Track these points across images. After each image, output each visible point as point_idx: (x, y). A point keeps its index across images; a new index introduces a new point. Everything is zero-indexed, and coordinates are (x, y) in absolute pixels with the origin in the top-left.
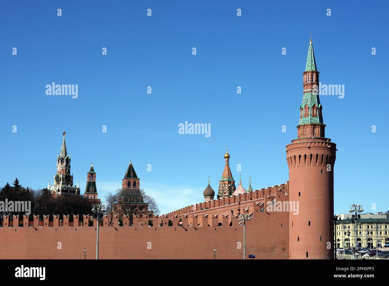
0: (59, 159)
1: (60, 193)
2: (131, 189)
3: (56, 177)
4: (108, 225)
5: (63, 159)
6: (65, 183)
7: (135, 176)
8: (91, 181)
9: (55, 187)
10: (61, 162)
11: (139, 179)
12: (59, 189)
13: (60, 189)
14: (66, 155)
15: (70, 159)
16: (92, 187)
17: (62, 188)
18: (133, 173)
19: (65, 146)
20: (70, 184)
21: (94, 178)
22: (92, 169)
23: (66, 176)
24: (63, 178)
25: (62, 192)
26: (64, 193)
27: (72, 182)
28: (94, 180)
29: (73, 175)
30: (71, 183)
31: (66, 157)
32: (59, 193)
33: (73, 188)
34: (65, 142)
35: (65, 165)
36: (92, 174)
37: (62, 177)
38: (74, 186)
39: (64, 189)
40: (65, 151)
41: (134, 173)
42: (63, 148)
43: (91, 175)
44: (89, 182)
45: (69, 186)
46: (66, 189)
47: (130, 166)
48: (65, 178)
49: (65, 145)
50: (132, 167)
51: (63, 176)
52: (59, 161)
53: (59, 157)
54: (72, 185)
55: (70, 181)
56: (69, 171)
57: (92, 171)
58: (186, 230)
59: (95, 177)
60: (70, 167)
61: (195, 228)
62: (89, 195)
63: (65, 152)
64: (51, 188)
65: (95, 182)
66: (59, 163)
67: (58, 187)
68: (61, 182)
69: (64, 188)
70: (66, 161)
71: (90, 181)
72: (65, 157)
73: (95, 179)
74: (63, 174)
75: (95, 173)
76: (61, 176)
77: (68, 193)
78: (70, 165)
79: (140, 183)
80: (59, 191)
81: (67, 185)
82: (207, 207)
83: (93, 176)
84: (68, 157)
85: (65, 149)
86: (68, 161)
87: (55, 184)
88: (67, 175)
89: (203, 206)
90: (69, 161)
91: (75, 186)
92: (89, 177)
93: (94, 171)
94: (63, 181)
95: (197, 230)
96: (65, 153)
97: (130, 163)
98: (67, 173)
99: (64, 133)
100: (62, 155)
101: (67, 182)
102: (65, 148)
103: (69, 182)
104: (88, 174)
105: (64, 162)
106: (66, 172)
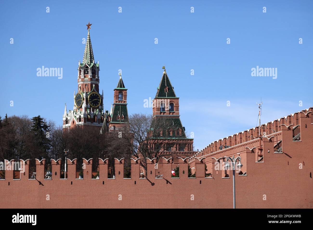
0: (80, 68)
1: (82, 123)
2: (165, 115)
3: (76, 97)
4: (28, 176)
5: (88, 67)
6: (90, 106)
7: (171, 94)
8: (120, 103)
9: (75, 113)
10: (85, 73)
11: (178, 99)
12: (80, 116)
13: (82, 116)
14: (91, 62)
15: (98, 68)
16: (121, 114)
17: (84, 115)
18: (168, 89)
19: (90, 47)
20: (98, 108)
21: (123, 97)
22: (121, 84)
23: (91, 96)
24: (87, 99)
25: (85, 122)
26: (89, 123)
27: (102, 104)
28: (124, 102)
29: (103, 94)
30: (100, 107)
31: (92, 64)
32: (80, 123)
33: (103, 115)
34: (90, 40)
35: (89, 77)
36: (121, 92)
37: (85, 98)
38: (104, 112)
39: (89, 117)
40: (91, 54)
41: (171, 89)
42: (86, 50)
43: (119, 93)
44: (116, 105)
45: (97, 112)
46: (92, 117)
47: (164, 77)
48: (90, 98)
49: (90, 45)
50: (167, 78)
51: (86, 95)
52: (80, 71)
53: (81, 64)
54: (100, 111)
55: (98, 104)
56: (97, 87)
57: (121, 87)
58: (153, 184)
59: (126, 96)
60: (98, 80)
61: (166, 180)
62: (116, 125)
63: (91, 56)
64: (69, 114)
65: (126, 105)
66: (80, 74)
67: (78, 113)
68: (84, 105)
69: (89, 114)
70: (92, 70)
71: (117, 103)
72: (90, 65)
73: (126, 99)
74: (86, 93)
75: (126, 90)
76: (84, 95)
77: (94, 123)
78: (98, 77)
79: (179, 105)
80: (80, 119)
81: (93, 111)
82: (227, 145)
83: (122, 95)
84: (95, 64)
85: (90, 51)
86: (95, 70)
87: (75, 108)
88: (93, 94)
89: (223, 144)
90: (97, 70)
91: (107, 112)
92: (117, 97)
93: (124, 87)
94: (87, 104)
95: (171, 184)
96: (90, 58)
97: (164, 72)
98: (94, 91)
99: (89, 26)
100: (86, 61)
101: (93, 105)
102: (90, 49)
103: (96, 105)
104: (114, 92)
105: (88, 72)
106: (91, 89)
